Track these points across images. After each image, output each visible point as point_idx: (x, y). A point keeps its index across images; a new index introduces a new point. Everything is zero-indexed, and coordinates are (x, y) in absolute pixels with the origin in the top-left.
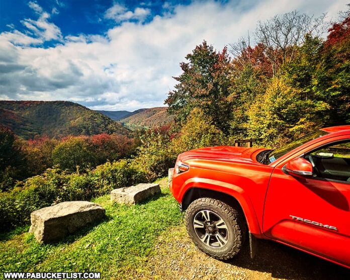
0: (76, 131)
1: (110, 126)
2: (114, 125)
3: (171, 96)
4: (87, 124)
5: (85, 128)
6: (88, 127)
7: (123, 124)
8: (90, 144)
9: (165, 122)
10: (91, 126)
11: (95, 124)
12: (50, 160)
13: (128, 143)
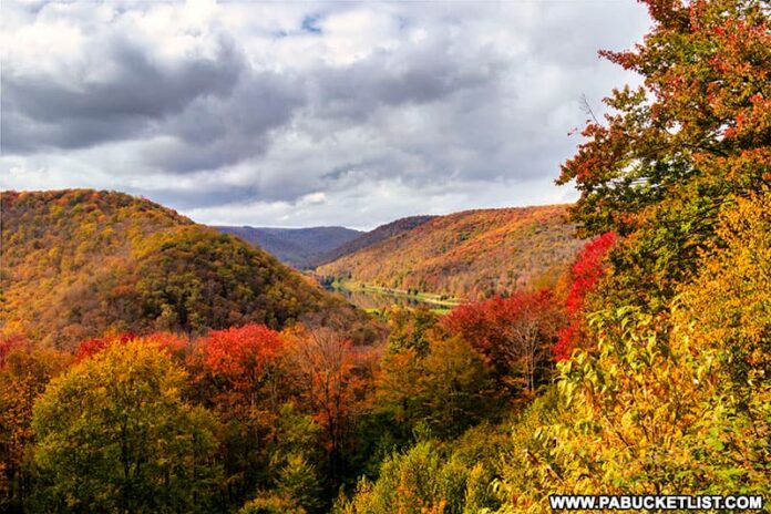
0: (133, 312)
1: (273, 292)
2: (289, 289)
3: (595, 146)
4: (181, 285)
5: (170, 299)
6: (184, 297)
7: (327, 283)
8: (194, 371)
9: (511, 275)
10: (195, 291)
11: (212, 284)
12: (22, 439)
13: (355, 371)
